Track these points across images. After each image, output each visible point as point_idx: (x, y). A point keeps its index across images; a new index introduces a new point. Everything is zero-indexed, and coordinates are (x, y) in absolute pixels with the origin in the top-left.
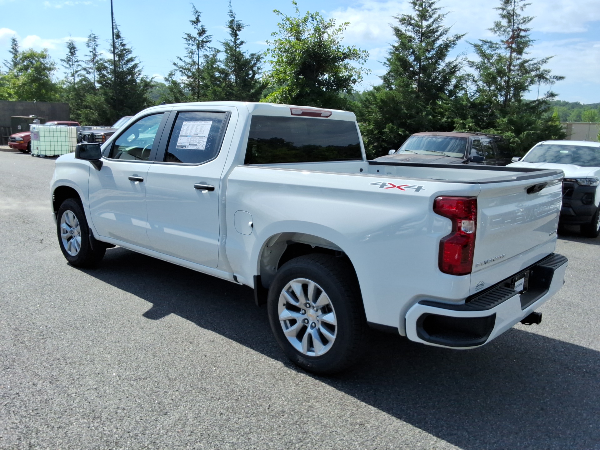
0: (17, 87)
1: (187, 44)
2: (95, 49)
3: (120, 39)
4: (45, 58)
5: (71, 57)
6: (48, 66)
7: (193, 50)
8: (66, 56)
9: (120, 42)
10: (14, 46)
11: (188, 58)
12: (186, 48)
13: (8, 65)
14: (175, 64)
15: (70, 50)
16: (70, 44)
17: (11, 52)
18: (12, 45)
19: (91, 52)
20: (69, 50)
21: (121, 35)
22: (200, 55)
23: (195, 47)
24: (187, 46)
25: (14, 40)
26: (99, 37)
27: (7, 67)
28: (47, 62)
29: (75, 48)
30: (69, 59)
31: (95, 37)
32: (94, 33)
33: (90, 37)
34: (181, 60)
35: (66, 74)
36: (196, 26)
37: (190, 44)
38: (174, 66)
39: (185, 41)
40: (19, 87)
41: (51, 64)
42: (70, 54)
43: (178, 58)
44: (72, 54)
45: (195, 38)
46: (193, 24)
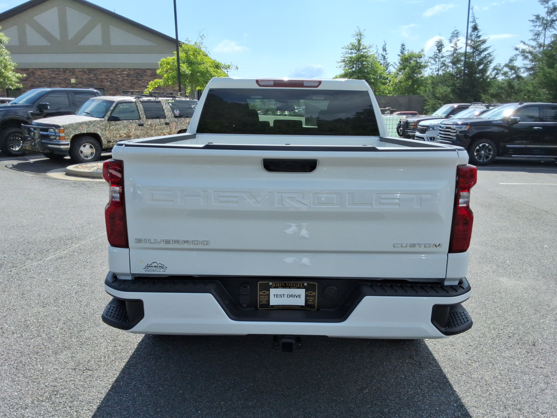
0: (395, 84)
1: (534, 26)
2: (456, 44)
3: (476, 32)
4: (421, 57)
5: (438, 54)
6: (423, 64)
7: (539, 31)
8: (434, 53)
9: (476, 34)
10: (402, 50)
11: (532, 41)
12: (531, 31)
13: (396, 67)
14: (517, 49)
15: (438, 47)
16: (439, 42)
17: (399, 55)
18: (401, 50)
19: (452, 47)
20: (436, 48)
21: (479, 28)
22: (546, 36)
23: (541, 29)
24: (533, 28)
25: (403, 45)
26: (461, 32)
27: (395, 68)
28: (422, 60)
29: (443, 45)
30: (436, 56)
31: (457, 33)
32: (457, 29)
33: (453, 33)
34: (524, 43)
35: (432, 70)
36: (547, 5)
37: (537, 25)
38: (515, 51)
39: (531, 24)
40: (396, 84)
41: (425, 62)
42: (437, 51)
43: (522, 42)
44: (440, 51)
45: (543, 18)
46: (542, 4)
